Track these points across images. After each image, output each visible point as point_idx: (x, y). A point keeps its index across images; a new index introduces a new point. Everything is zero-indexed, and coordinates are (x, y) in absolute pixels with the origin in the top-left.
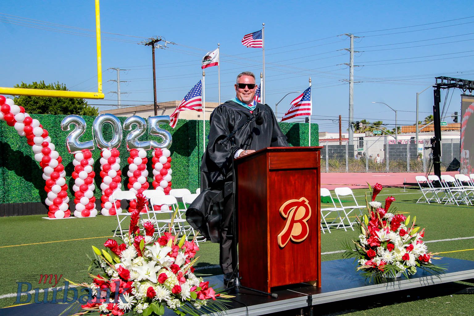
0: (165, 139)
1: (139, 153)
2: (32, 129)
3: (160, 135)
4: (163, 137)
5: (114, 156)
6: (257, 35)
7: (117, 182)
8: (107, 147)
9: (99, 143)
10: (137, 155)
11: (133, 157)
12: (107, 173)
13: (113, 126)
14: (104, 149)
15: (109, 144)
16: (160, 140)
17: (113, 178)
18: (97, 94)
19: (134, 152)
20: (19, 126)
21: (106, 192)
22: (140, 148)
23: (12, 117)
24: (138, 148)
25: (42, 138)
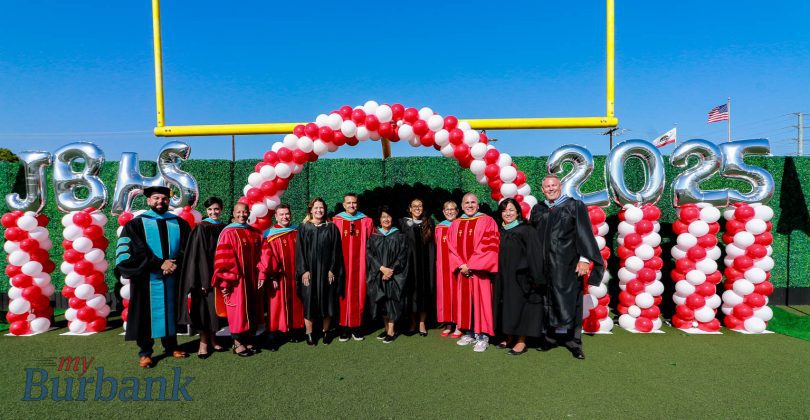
0: (755, 185)
1: (703, 213)
2: (497, 170)
3: (745, 177)
4: (753, 182)
5: (648, 218)
6: (722, 108)
7: (655, 268)
8: (634, 203)
9: (617, 195)
10: (696, 216)
11: (687, 220)
12: (633, 250)
13: (645, 162)
14: (627, 206)
15: (638, 196)
16: (745, 188)
17: (645, 262)
18: (605, 119)
19: (690, 211)
20: (478, 165)
21: (631, 286)
22: (705, 201)
23: (467, 150)
24: (699, 201)
25: (514, 186)
